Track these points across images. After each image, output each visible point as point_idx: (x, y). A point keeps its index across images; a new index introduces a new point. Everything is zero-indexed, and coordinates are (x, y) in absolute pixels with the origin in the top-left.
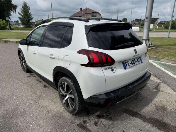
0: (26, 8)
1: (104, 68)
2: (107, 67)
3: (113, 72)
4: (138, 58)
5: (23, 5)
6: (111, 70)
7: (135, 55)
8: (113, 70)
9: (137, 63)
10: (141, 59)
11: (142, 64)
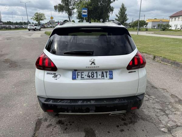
0: (123, 10)
1: (46, 72)
2: (49, 72)
3: (55, 78)
4: (106, 72)
5: (121, 7)
6: (53, 75)
7: (91, 66)
8: (55, 76)
9: (99, 77)
10: (111, 74)
11: (111, 81)
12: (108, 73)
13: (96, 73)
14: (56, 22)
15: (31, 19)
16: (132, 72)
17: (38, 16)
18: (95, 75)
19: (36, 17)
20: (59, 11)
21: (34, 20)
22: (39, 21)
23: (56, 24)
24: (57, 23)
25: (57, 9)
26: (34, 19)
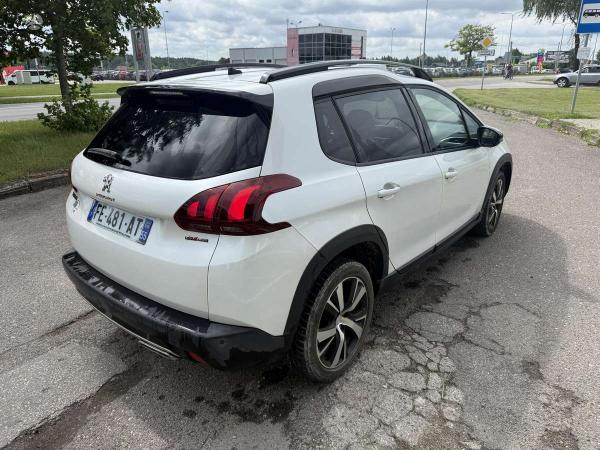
4: (140, 220)
9: (124, 229)
10: (147, 230)
11: (139, 248)
12: (142, 225)
13: (123, 215)
14: (532, 56)
15: (447, 46)
16: (195, 239)
17: (470, 35)
18: (119, 220)
19: (462, 40)
20: (540, 15)
21: (454, 50)
22: (471, 52)
23: (531, 61)
24: (535, 60)
25: (534, 9)
26: (455, 47)
